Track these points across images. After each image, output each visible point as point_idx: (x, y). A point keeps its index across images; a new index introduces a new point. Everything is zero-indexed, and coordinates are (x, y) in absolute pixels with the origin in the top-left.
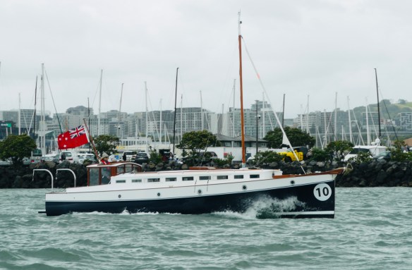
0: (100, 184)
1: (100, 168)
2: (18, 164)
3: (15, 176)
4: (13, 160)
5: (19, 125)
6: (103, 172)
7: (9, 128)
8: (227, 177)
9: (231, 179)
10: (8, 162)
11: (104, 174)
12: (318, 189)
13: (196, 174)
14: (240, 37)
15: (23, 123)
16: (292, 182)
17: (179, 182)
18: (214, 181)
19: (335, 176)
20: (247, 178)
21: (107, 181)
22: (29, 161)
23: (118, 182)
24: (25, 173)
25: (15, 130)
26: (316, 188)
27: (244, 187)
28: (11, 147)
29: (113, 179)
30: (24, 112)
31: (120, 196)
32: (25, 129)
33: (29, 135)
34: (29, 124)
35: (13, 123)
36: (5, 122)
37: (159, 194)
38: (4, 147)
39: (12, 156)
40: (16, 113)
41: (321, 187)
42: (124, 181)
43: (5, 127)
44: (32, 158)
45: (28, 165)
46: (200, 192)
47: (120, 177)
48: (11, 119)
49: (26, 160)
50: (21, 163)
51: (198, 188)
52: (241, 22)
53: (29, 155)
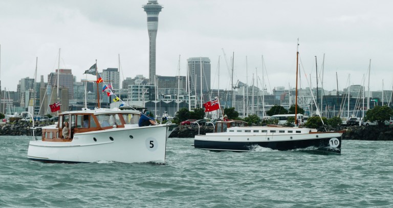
0: (222, 132)
1: (222, 123)
2: (381, 124)
3: (380, 132)
4: (378, 122)
5: (382, 101)
6: (224, 125)
7: (376, 102)
8: (284, 132)
9: (286, 133)
10: (375, 123)
11: (225, 126)
12: (332, 141)
13: (268, 129)
14: (298, 53)
15: (385, 99)
16: (317, 136)
17: (260, 133)
18: (277, 133)
19: (341, 134)
20: (294, 132)
21: (225, 131)
22: (388, 123)
23: (230, 131)
24: (386, 131)
25: (380, 103)
26: (331, 140)
27: (291, 138)
28: (377, 114)
29: (228, 129)
30: (386, 92)
31: (229, 139)
32: (387, 103)
33: (389, 106)
34: (389, 100)
35: (378, 99)
36: (374, 99)
37: (248, 139)
38: (372, 113)
39: (377, 120)
40: (381, 93)
41: (334, 140)
42: (233, 131)
43: (373, 102)
44: (391, 121)
45: (388, 126)
46: (268, 139)
47: (232, 128)
48: (378, 96)
49: (387, 122)
50: (383, 124)
51: (268, 137)
52: (298, 45)
53: (389, 119)
